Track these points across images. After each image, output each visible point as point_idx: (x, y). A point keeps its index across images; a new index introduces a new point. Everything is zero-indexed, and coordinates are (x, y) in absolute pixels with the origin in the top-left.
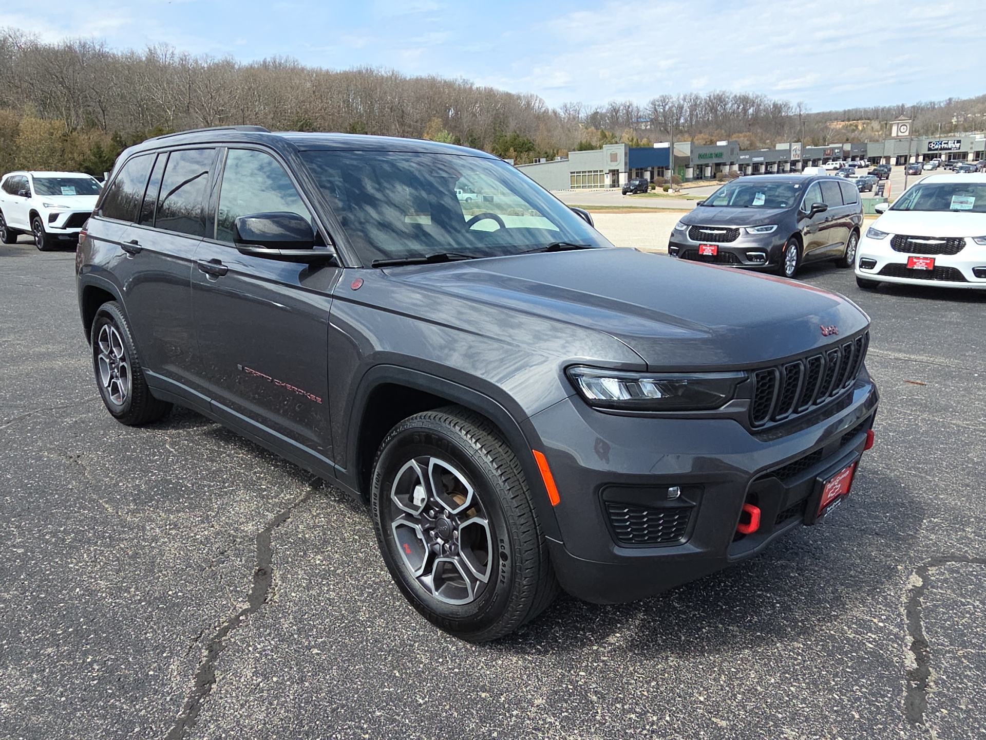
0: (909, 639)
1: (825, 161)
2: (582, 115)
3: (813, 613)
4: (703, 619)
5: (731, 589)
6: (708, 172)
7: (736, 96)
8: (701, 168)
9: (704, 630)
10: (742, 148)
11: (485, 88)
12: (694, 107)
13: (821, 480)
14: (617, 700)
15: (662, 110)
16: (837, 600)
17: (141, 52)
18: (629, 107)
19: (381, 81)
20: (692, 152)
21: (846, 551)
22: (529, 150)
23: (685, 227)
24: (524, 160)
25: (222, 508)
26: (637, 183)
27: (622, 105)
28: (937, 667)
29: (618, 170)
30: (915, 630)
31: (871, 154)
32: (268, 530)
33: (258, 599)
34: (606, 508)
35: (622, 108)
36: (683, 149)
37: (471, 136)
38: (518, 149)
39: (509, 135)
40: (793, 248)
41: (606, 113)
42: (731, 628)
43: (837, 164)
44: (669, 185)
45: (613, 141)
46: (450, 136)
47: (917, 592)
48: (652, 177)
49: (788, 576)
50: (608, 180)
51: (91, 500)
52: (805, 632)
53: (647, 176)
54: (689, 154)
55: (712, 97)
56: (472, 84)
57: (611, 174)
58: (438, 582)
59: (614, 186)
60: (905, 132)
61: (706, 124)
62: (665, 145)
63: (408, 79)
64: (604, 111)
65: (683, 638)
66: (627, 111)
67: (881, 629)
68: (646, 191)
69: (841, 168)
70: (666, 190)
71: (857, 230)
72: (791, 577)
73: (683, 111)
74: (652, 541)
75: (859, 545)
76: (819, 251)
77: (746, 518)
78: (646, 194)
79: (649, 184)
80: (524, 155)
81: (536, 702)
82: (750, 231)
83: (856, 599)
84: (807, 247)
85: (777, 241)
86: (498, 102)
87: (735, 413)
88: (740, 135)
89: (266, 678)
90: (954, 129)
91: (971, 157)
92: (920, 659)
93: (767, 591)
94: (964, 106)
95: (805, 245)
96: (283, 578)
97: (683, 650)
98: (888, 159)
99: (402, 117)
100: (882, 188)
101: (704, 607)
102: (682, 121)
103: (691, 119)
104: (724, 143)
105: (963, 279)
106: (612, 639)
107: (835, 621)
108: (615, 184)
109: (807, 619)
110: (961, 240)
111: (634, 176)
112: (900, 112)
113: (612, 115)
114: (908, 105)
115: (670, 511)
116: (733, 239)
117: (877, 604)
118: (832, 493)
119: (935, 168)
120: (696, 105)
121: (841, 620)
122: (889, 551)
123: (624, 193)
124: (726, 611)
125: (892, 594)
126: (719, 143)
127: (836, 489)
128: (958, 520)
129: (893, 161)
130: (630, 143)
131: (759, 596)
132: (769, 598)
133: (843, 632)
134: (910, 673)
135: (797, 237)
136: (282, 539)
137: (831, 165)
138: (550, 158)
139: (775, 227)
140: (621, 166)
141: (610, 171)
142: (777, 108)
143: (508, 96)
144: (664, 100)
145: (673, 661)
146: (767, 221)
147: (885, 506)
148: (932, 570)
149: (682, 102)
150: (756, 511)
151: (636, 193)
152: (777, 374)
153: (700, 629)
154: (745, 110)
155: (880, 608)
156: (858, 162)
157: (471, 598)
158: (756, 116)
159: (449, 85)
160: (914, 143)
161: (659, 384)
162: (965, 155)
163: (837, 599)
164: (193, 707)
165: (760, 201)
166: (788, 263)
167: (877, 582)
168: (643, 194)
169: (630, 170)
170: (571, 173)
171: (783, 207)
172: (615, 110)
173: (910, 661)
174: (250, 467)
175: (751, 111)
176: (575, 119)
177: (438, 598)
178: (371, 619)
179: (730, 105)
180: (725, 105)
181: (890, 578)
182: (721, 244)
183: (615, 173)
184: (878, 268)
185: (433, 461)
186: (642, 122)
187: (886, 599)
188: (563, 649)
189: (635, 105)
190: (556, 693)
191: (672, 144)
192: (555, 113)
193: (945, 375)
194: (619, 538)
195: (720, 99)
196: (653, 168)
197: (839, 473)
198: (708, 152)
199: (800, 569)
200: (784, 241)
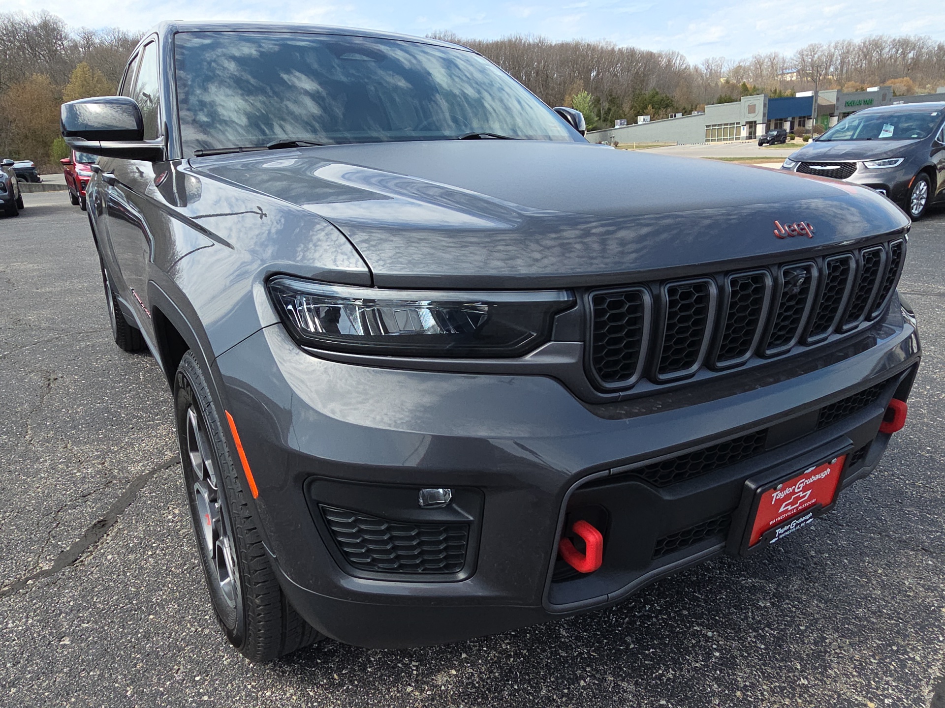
2: (725, 70)
3: (768, 677)
4: (589, 661)
5: (656, 617)
7: (894, 40)
9: (582, 683)
10: (898, 94)
11: (627, 49)
13: (753, 486)
15: (810, 60)
16: (818, 657)
18: (774, 59)
19: (530, 47)
20: (838, 99)
21: (863, 574)
22: (667, 106)
23: (794, 164)
24: (661, 116)
26: (775, 133)
27: (767, 57)
29: (755, 122)
33: (67, 560)
34: (320, 511)
35: (767, 60)
36: (828, 97)
37: (611, 95)
38: (656, 106)
39: (648, 93)
40: (923, 184)
41: (750, 66)
42: (624, 685)
44: (810, 135)
45: (754, 92)
46: (589, 97)
48: (792, 127)
49: (754, 605)
50: (744, 132)
53: (787, 126)
54: (834, 102)
55: (867, 43)
56: (615, 45)
57: (748, 126)
59: (750, 138)
61: (859, 71)
62: (809, 94)
63: (553, 45)
64: (748, 64)
65: (544, 692)
66: (772, 63)
68: (784, 142)
70: (806, 140)
72: (759, 608)
73: (834, 59)
75: (889, 565)
78: (784, 145)
79: (788, 135)
80: (662, 112)
82: (870, 165)
83: (851, 659)
84: (941, 184)
85: (901, 177)
86: (638, 62)
87: (560, 364)
88: (896, 80)
93: (709, 627)
95: (939, 182)
96: (116, 537)
99: (546, 81)
101: (600, 642)
102: (832, 69)
103: (842, 67)
104: (875, 89)
107: (800, 696)
108: (751, 135)
109: (753, 686)
111: (772, 127)
113: (756, 68)
117: (885, 673)
118: (792, 504)
120: (848, 52)
121: (812, 695)
122: (935, 579)
123: (761, 144)
124: (633, 654)
125: (918, 658)
126: (869, 90)
127: (799, 498)
130: (772, 95)
131: (695, 635)
132: (707, 640)
136: (157, 484)
138: (687, 112)
139: (901, 160)
140: (759, 117)
141: (747, 123)
144: (813, 50)
146: (891, 154)
149: (833, 50)
150: (592, 538)
151: (773, 144)
152: (647, 299)
153: (577, 679)
154: (904, 54)
155: (887, 683)
158: (916, 61)
159: (591, 48)
165: (888, 132)
166: (915, 201)
167: (898, 632)
168: (780, 145)
169: (769, 121)
170: (707, 126)
171: (914, 138)
172: (759, 63)
175: (911, 55)
176: (715, 75)
177: (223, 591)
179: (887, 50)
180: (882, 49)
181: (923, 628)
183: (752, 125)
186: (788, 73)
187: (903, 665)
189: (781, 56)
191: (816, 93)
192: (696, 69)
194: (350, 561)
195: (877, 45)
196: (793, 118)
197: (799, 474)
198: (856, 98)
199: (778, 596)
200: (911, 177)
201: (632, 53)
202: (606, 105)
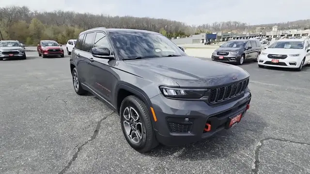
0: (255, 160)
1: (255, 37)
2: (196, 27)
6: (226, 39)
7: (233, 22)
8: (224, 39)
10: (234, 34)
12: (223, 25)
13: (230, 118)
14: (172, 171)
15: (215, 25)
17: (100, 15)
20: (222, 35)
21: (242, 135)
23: (216, 52)
25: (93, 115)
26: (208, 42)
28: (261, 169)
30: (257, 157)
31: (267, 35)
32: (101, 121)
33: (93, 138)
34: (168, 123)
35: (206, 25)
36: (220, 34)
37: (170, 32)
38: (181, 34)
39: (179, 31)
40: (243, 57)
42: (206, 153)
43: (258, 37)
44: (216, 42)
45: (203, 32)
47: (260, 147)
49: (224, 140)
50: (201, 41)
51: (66, 112)
52: (226, 156)
53: (211, 40)
58: (133, 137)
60: (276, 29)
61: (226, 28)
62: (215, 33)
64: (201, 25)
67: (247, 157)
68: (210, 44)
69: (259, 38)
70: (215, 44)
71: (260, 53)
73: (220, 25)
74: (181, 132)
76: (250, 58)
77: (207, 127)
79: (211, 42)
80: (182, 36)
81: (151, 169)
82: (232, 53)
83: (242, 148)
84: (246, 57)
85: (238, 55)
88: (234, 31)
89: (89, 157)
90: (290, 28)
91: (293, 36)
92: (256, 166)
93: (218, 144)
94: (292, 23)
96: (101, 133)
97: (192, 158)
98: (271, 36)
100: (269, 43)
102: (220, 27)
103: (222, 27)
105: (286, 65)
106: (174, 154)
107: (235, 153)
108: (203, 42)
109: (227, 152)
110: (286, 55)
112: (276, 24)
114: (277, 23)
115: (185, 125)
116: (228, 55)
117: (247, 149)
119: (283, 38)
123: (205, 44)
125: (252, 147)
126: (229, 33)
127: (235, 120)
128: (274, 128)
129: (273, 37)
130: (207, 33)
131: (216, 145)
132: (218, 146)
133: (236, 157)
134: (253, 170)
135: (244, 54)
136: (103, 123)
137: (257, 37)
138: (188, 36)
139: (238, 52)
140: (204, 38)
142: (244, 24)
143: (179, 22)
144: (216, 23)
145: (189, 161)
146: (236, 51)
147: (255, 123)
148: (264, 141)
149: (220, 23)
150: (209, 126)
151: (208, 44)
152: (217, 90)
154: (236, 25)
155: (248, 151)
156: (264, 37)
157: (138, 142)
158: (238, 26)
159: (166, 20)
160: (278, 32)
161: (185, 91)
162: (291, 35)
163: (236, 148)
164: (70, 164)
165: (235, 46)
166: (241, 61)
167: (248, 144)
169: (207, 39)
170: (193, 40)
171: (240, 47)
172: (204, 25)
173: (254, 167)
174: (102, 105)
176: (194, 28)
177: (133, 141)
178: (118, 145)
179: (232, 24)
181: (252, 143)
182: (225, 56)
183: (203, 40)
184: (264, 62)
185: (131, 108)
186: (210, 28)
187: (250, 148)
188: (162, 156)
189: (209, 24)
190: (157, 167)
191: (217, 33)
192: (190, 26)
193: (278, 89)
194: (172, 131)
195: (229, 22)
197: (236, 116)
198: (226, 35)
199: (228, 139)
200: (240, 56)
201: (175, 22)
202: (169, 34)
